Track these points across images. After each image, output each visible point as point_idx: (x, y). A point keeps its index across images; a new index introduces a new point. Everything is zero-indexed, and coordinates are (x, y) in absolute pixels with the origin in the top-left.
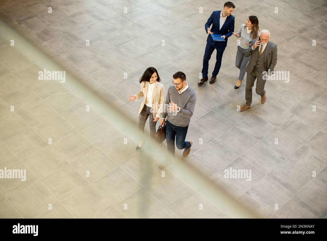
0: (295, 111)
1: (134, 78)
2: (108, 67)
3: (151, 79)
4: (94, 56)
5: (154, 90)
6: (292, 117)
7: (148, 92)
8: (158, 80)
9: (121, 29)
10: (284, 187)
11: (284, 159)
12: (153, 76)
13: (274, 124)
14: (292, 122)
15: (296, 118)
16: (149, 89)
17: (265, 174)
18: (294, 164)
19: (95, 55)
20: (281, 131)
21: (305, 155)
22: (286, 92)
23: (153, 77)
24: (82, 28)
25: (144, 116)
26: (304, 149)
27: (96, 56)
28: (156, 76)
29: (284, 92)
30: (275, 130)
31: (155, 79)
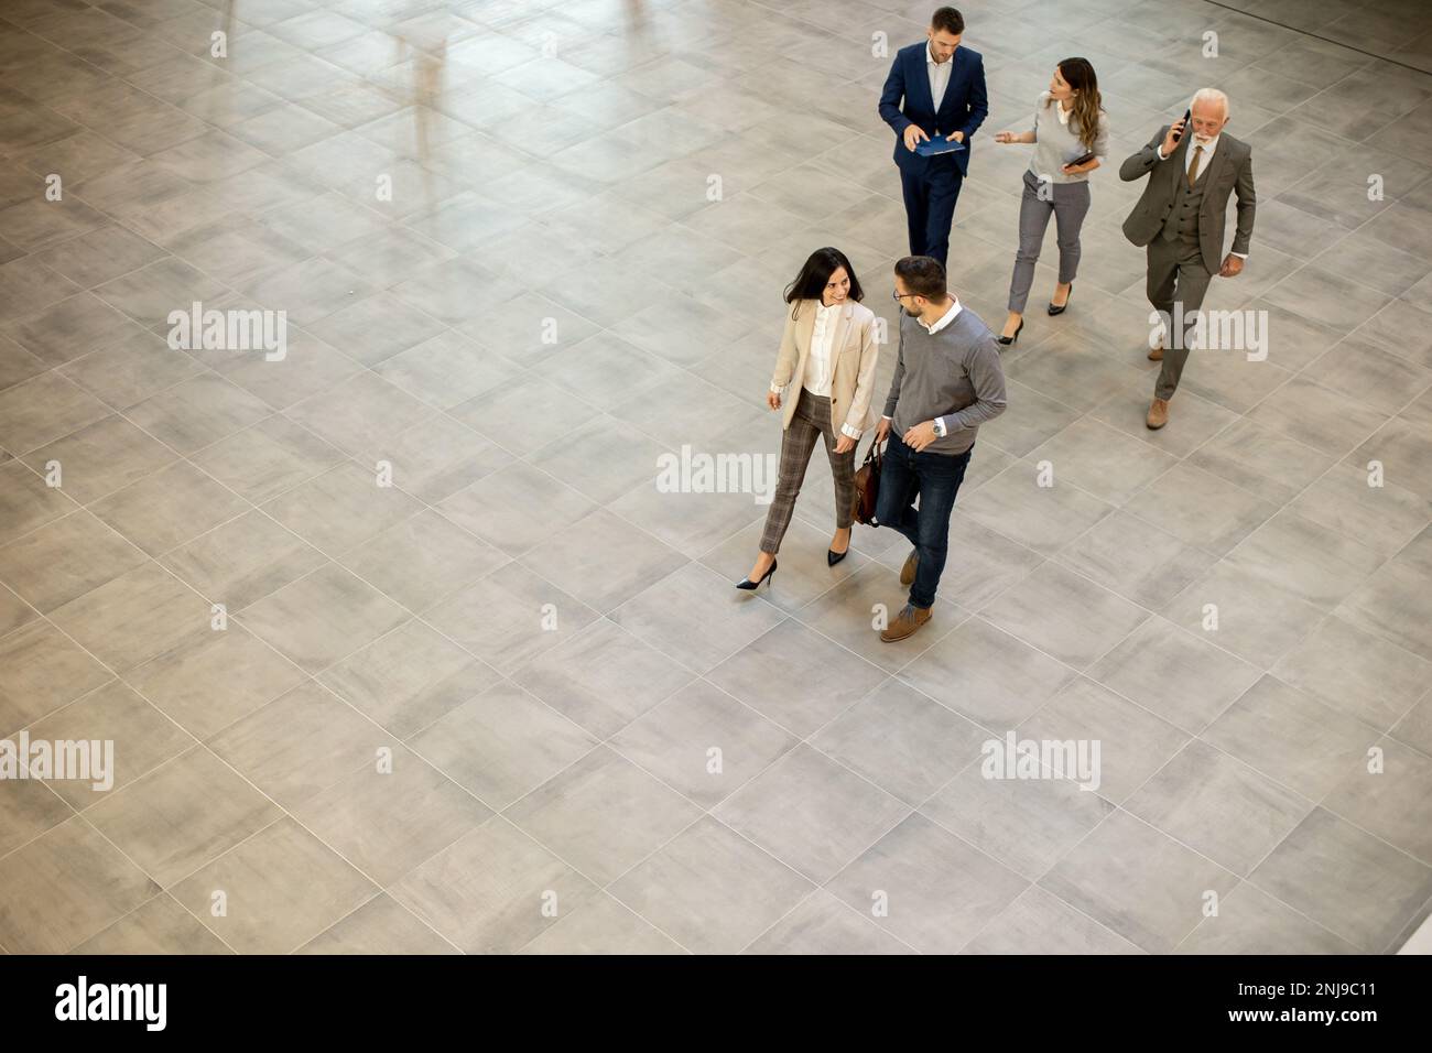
0: (1155, 594)
1: (445, 500)
2: (330, 456)
3: (827, 292)
4: (273, 412)
5: (838, 330)
6: (1139, 622)
7: (814, 338)
8: (855, 293)
9: (388, 289)
10: (1115, 930)
11: (1111, 806)
12: (832, 279)
13: (1064, 659)
14: (1144, 644)
15: (1158, 623)
16: (821, 327)
17: (1030, 880)
18: (1157, 826)
19: (273, 409)
20: (1093, 684)
21: (1203, 784)
22: (1113, 513)
23: (834, 285)
24: (221, 294)
25: (799, 437)
26: (1199, 759)
27: (282, 412)
28: (845, 281)
29: (1104, 514)
30: (1068, 682)
31: (842, 290)
